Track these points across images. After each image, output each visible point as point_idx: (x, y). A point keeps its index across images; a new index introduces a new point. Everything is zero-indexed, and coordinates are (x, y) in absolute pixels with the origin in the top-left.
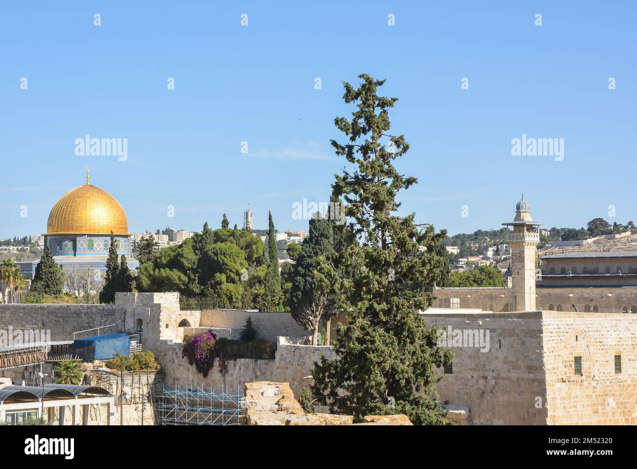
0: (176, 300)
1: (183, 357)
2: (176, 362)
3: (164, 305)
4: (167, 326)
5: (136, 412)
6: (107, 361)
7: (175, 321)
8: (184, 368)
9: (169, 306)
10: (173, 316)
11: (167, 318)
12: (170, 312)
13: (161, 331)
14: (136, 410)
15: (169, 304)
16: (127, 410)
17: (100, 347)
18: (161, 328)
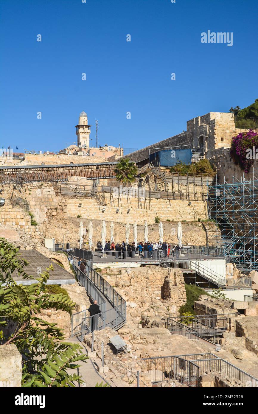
0: (231, 119)
1: (230, 160)
2: (226, 165)
3: (220, 123)
4: (222, 139)
5: (189, 207)
6: (170, 168)
7: (230, 135)
8: (231, 169)
9: (224, 123)
10: (228, 131)
11: (222, 132)
12: (224, 128)
13: (216, 142)
14: (189, 205)
15: (225, 122)
16: (180, 204)
17: (165, 156)
18: (215, 140)
